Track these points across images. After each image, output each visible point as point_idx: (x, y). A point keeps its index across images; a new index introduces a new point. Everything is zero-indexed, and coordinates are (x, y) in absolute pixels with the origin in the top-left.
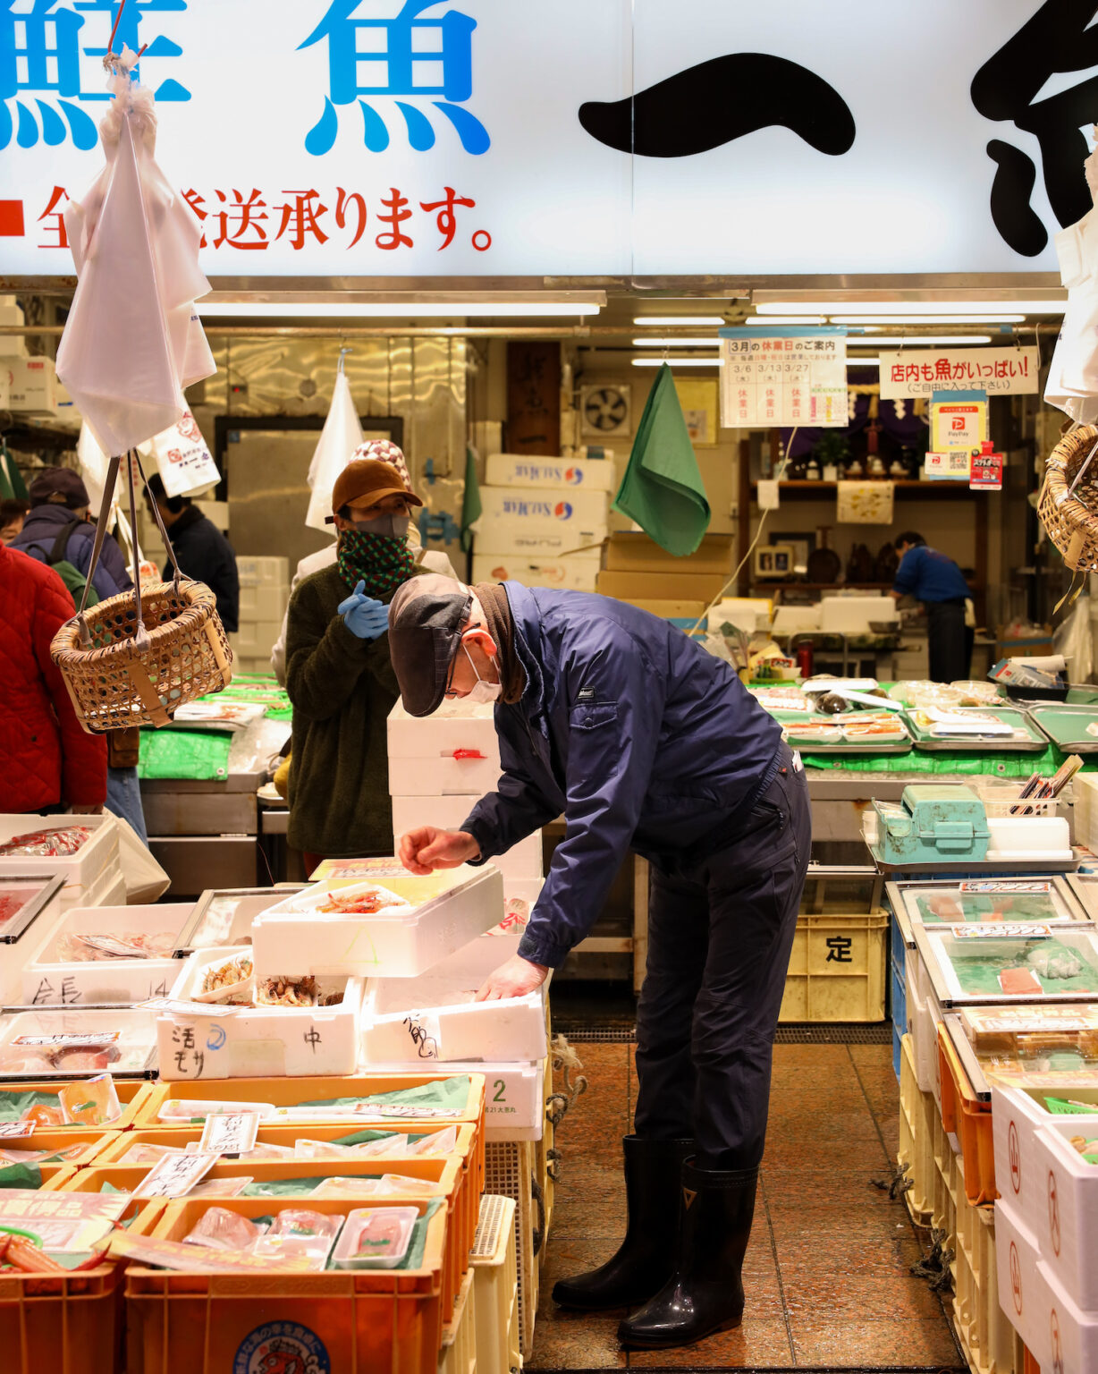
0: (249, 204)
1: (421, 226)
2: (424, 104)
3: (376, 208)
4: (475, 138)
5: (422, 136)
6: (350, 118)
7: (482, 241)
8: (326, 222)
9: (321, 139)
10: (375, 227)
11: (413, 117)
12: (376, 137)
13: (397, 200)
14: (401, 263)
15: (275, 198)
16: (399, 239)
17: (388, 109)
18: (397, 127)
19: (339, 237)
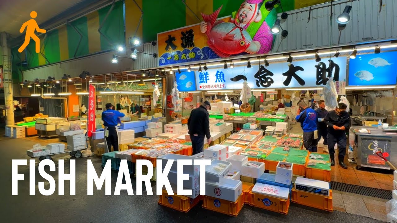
0: (213, 85)
1: (222, 86)
2: (221, 79)
3: (219, 86)
4: (225, 81)
5: (222, 81)
6: (218, 80)
7: (225, 87)
8: (217, 86)
9: (216, 81)
10: (220, 87)
11: (221, 80)
12: (219, 81)
13: (220, 85)
14: (221, 89)
15: (214, 85)
16: (221, 87)
17: (220, 79)
18: (220, 80)
19: (217, 87)
